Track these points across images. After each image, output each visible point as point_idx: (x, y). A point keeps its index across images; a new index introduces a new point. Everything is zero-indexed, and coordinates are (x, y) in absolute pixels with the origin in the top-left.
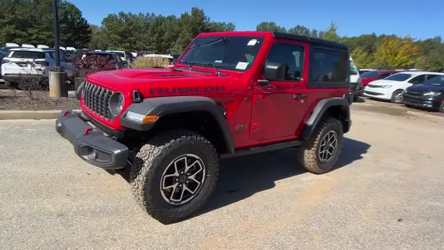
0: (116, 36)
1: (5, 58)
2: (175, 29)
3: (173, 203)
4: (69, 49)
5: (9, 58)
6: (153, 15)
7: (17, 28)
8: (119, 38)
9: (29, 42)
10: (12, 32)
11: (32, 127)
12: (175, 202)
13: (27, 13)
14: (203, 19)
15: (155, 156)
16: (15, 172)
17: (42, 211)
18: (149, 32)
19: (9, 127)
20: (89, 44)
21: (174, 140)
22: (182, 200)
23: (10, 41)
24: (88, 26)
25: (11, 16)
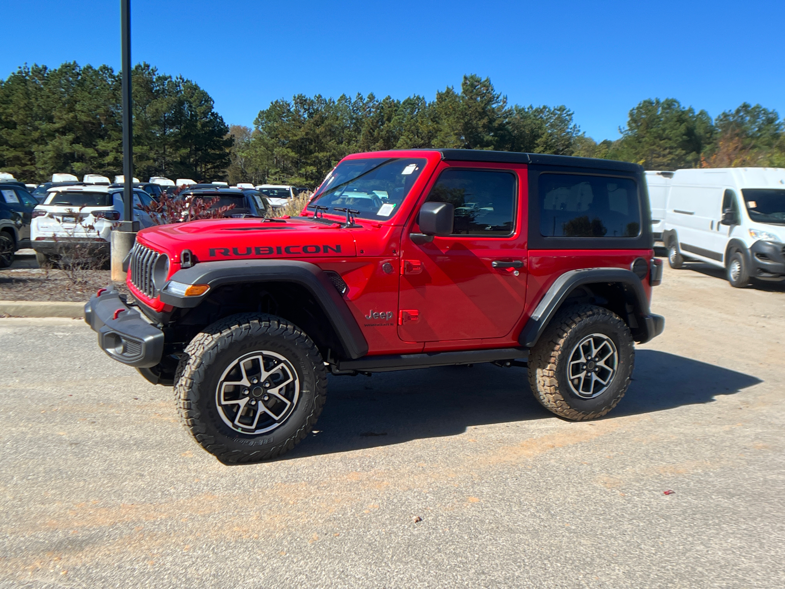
0: (285, 151)
1: (38, 207)
2: (423, 129)
3: (239, 431)
4: (180, 182)
5: (47, 207)
6: (372, 98)
7: (76, 141)
8: (292, 154)
9: (98, 169)
10: (67, 149)
11: (65, 329)
12: (243, 429)
13: (98, 107)
14: (490, 101)
15: (206, 349)
16: (22, 390)
17: (50, 438)
18: (361, 138)
19: (26, 329)
20: (228, 171)
21: (237, 326)
22: (257, 428)
23: (61, 170)
24: (226, 130)
25: (65, 117)
